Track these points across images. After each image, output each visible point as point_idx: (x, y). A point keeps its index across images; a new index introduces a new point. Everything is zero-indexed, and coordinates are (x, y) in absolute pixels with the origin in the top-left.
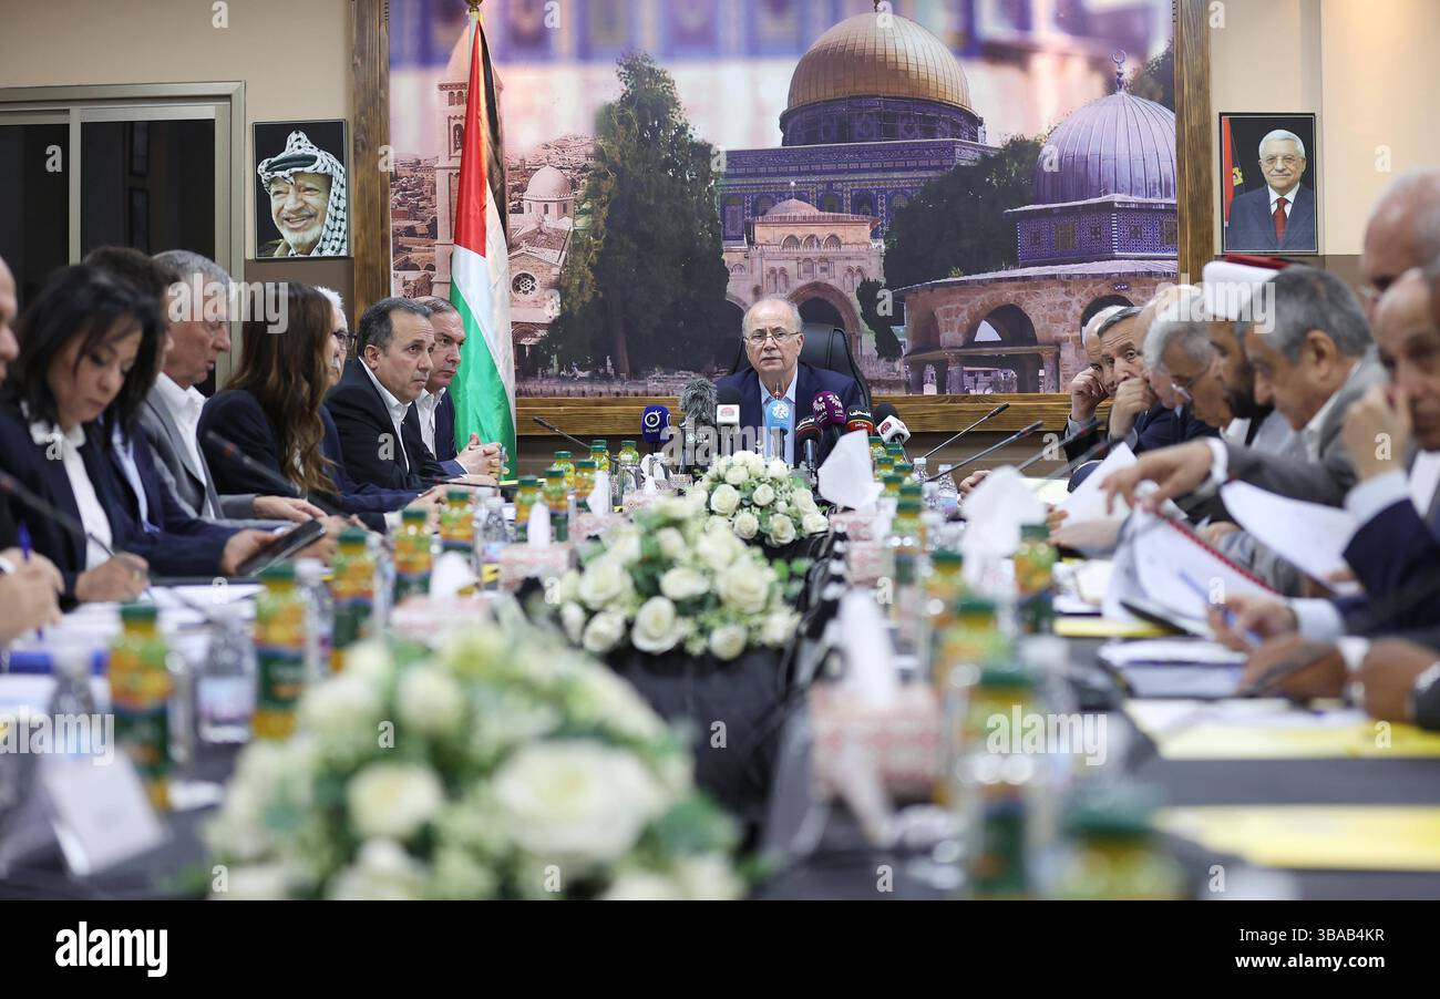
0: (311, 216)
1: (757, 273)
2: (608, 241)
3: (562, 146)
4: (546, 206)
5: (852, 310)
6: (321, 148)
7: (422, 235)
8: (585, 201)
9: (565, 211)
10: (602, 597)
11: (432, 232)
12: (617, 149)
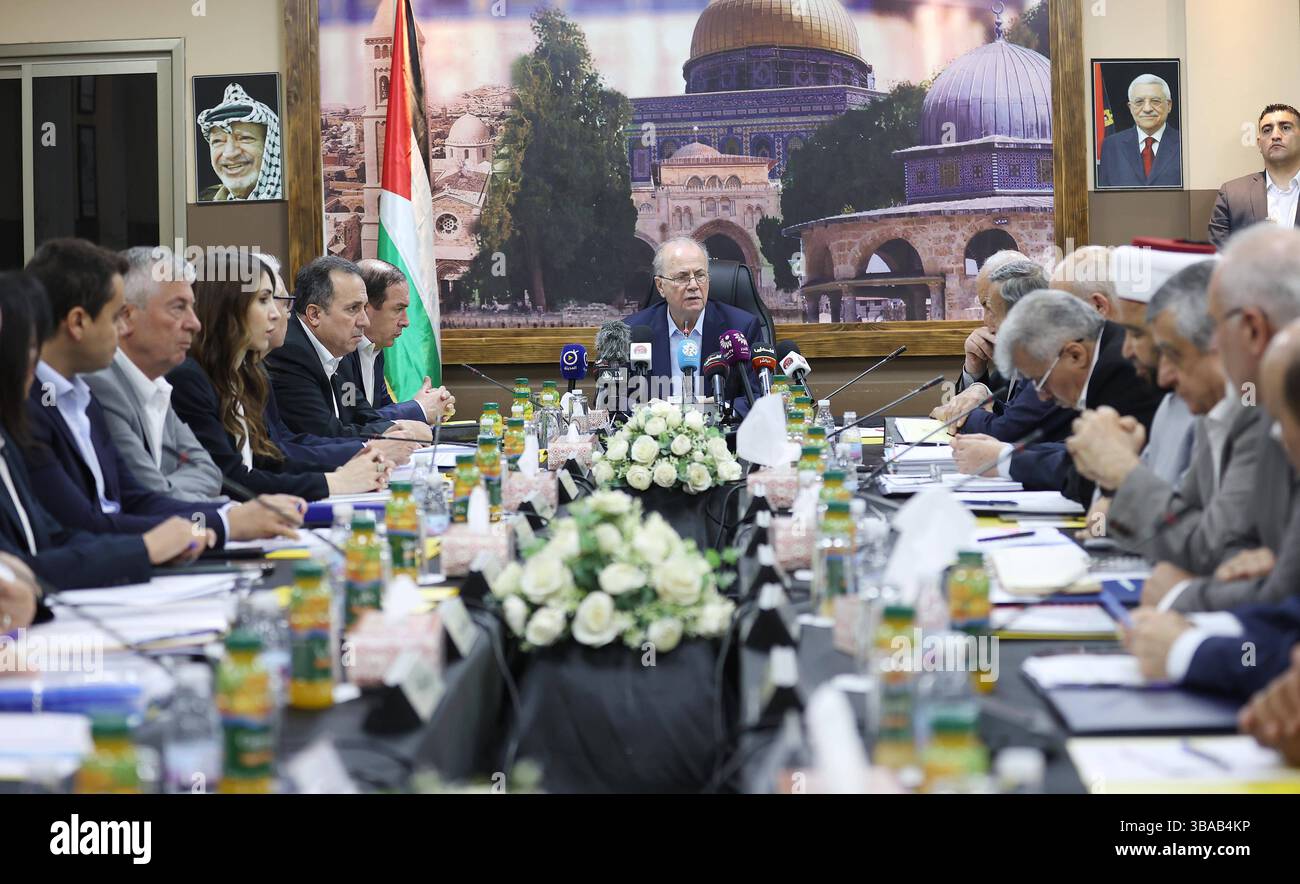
0: (247, 163)
1: (663, 212)
2: (525, 184)
3: (480, 96)
4: (467, 152)
5: (752, 244)
6: (256, 99)
7: (351, 180)
8: (503, 146)
9: (484, 156)
10: (543, 592)
11: (361, 176)
12: (532, 97)
